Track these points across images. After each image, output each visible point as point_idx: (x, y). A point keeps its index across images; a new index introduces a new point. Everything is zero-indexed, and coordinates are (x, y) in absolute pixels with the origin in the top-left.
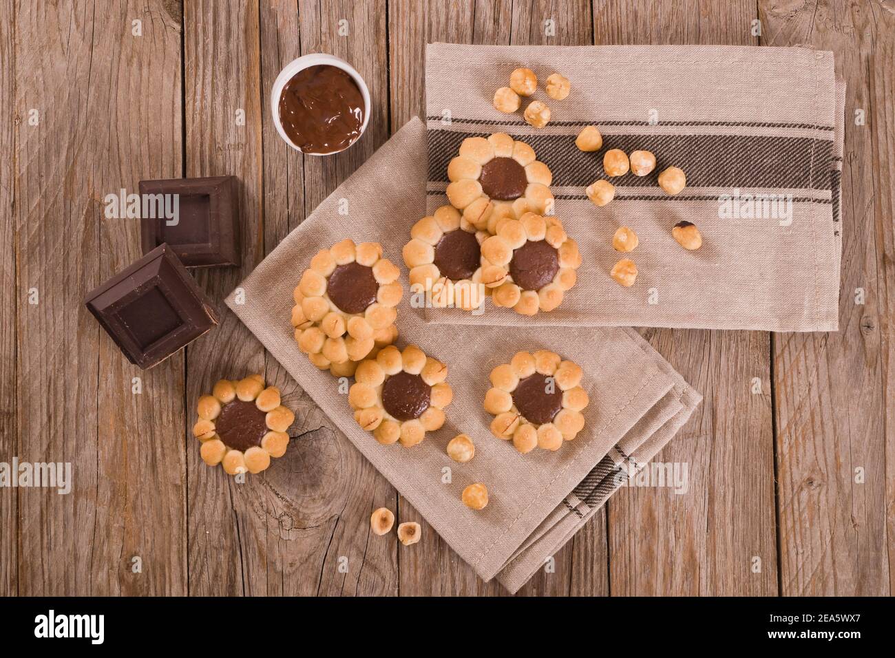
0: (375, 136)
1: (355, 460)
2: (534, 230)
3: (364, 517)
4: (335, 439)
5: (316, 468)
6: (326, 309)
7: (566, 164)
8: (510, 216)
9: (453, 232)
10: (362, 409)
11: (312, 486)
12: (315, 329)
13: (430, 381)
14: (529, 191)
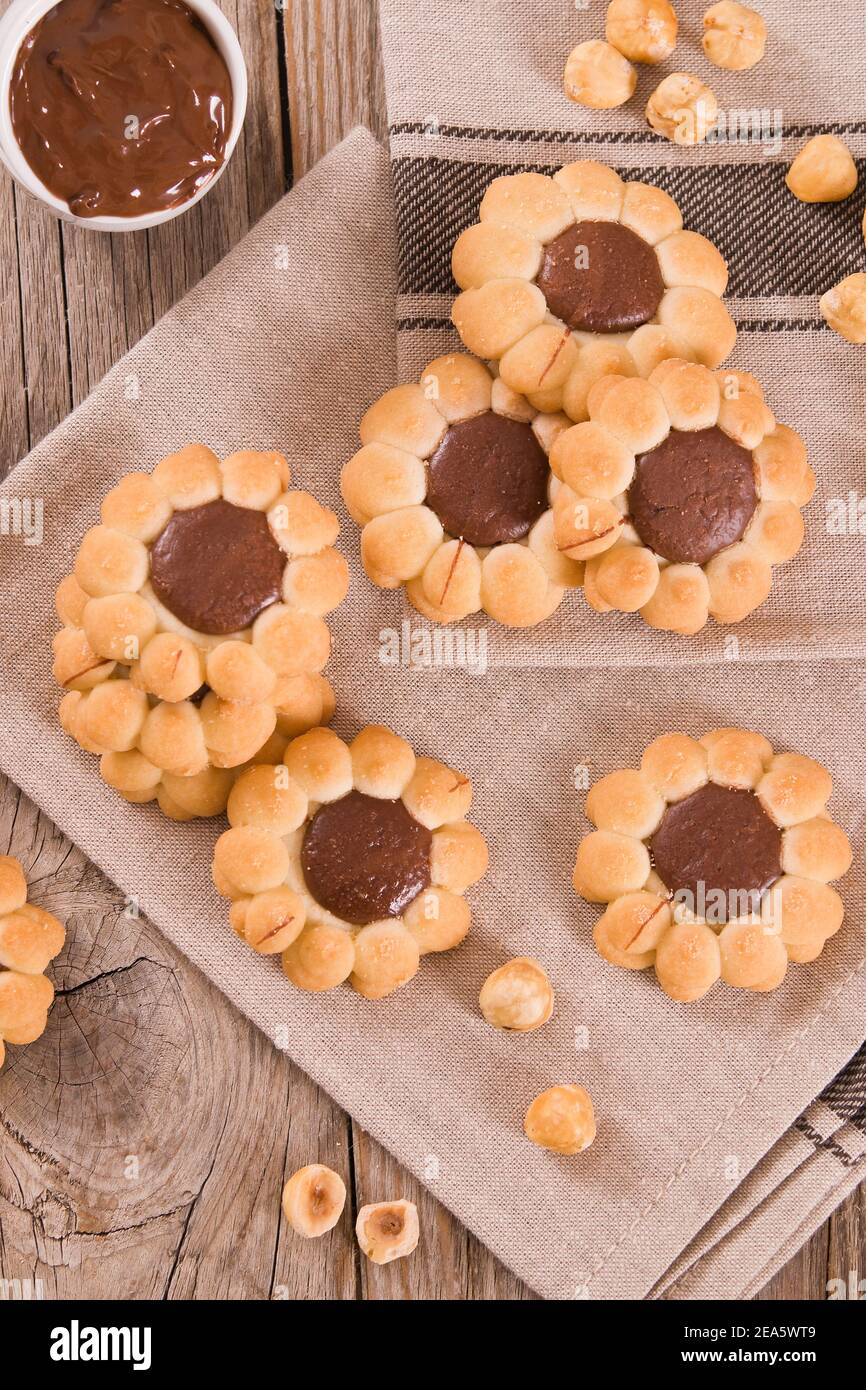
0: (251, 185)
1: (231, 1045)
2: (690, 401)
3: (263, 1195)
4: (176, 991)
5: (127, 1070)
6: (148, 625)
7: (762, 238)
8: (622, 370)
9: (474, 421)
10: (250, 896)
11: (120, 1117)
12: (120, 684)
13: (427, 817)
14: (668, 307)
